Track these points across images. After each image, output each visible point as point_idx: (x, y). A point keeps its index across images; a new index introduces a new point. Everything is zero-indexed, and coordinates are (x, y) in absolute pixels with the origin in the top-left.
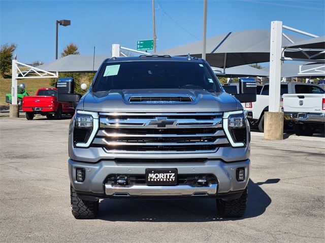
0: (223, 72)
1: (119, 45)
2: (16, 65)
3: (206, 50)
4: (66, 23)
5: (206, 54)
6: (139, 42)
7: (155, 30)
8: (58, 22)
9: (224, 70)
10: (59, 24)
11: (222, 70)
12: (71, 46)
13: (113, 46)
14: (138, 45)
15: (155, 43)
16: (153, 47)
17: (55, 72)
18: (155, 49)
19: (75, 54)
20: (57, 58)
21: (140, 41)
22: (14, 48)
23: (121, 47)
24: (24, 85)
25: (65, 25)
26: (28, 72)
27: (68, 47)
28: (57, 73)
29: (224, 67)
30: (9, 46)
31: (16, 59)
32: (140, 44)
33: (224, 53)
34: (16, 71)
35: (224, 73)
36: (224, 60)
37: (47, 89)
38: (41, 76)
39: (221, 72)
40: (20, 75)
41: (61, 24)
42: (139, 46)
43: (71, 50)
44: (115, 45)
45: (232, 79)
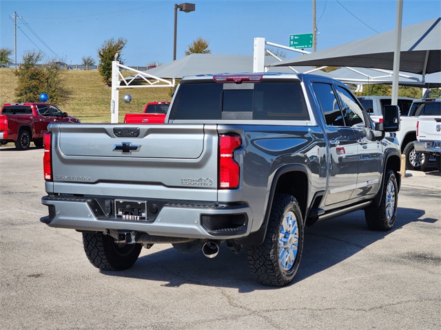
0: (421, 80)
1: (264, 39)
2: (118, 69)
3: (401, 46)
4: (189, 8)
5: (401, 52)
6: (292, 37)
7: (315, 20)
8: (177, 6)
9: (424, 77)
10: (178, 9)
11: (420, 77)
12: (199, 42)
13: (255, 41)
14: (291, 40)
15: (315, 39)
16: (311, 44)
17: (170, 79)
18: (315, 47)
19: (204, 53)
20: (175, 59)
21: (294, 36)
22: (122, 45)
23: (267, 43)
24: (130, 96)
25: (187, 11)
26: (134, 78)
27: (195, 44)
28: (174, 81)
29: (424, 72)
30: (116, 42)
31: (117, 60)
32: (294, 40)
33: (426, 51)
34: (118, 78)
35: (423, 81)
36: (424, 62)
37: (160, 103)
38: (152, 85)
39: (418, 79)
40: (122, 83)
41: (181, 10)
42: (292, 42)
43: (199, 48)
44: (257, 38)
45: (430, 89)
